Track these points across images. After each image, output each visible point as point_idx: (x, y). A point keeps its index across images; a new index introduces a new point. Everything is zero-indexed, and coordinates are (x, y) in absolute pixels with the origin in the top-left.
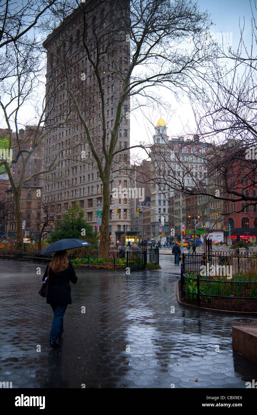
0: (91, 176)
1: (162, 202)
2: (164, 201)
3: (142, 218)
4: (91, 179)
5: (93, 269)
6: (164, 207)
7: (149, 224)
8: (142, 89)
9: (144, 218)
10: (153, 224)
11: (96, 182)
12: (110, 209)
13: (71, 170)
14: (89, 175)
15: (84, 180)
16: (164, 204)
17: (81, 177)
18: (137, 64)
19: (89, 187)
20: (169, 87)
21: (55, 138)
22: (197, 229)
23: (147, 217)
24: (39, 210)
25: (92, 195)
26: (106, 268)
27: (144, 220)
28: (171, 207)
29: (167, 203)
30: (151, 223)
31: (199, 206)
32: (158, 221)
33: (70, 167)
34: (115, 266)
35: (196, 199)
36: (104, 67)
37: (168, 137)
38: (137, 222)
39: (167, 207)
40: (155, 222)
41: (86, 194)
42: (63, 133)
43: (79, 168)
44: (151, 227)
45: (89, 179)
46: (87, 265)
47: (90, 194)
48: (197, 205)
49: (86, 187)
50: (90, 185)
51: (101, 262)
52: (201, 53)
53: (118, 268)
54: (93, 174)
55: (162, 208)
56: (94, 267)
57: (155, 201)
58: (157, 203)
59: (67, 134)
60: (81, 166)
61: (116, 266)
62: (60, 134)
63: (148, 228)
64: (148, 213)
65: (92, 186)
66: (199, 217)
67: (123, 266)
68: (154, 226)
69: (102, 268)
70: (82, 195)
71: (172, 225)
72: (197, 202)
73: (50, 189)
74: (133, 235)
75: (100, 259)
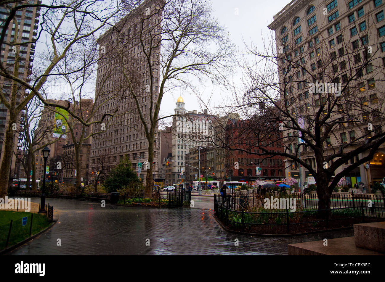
0: (129, 137)
1: (180, 157)
2: (182, 157)
3: (165, 169)
4: (129, 139)
5: (143, 206)
6: (182, 161)
7: (170, 173)
8: (176, 75)
9: (167, 169)
10: (173, 174)
11: (132, 141)
12: (154, 161)
13: (113, 132)
14: (127, 136)
15: (123, 140)
16: (182, 159)
17: (121, 138)
18: (175, 57)
19: (127, 145)
20: (196, 75)
21: (102, 108)
22: (208, 177)
23: (169, 168)
24: (88, 162)
25: (129, 151)
26: (153, 206)
27: (167, 170)
28: (187, 160)
29: (184, 158)
30: (173, 173)
31: (208, 160)
32: (177, 171)
33: (113, 130)
34: (159, 204)
35: (206, 155)
36: (141, 59)
37: (185, 110)
38: (161, 171)
39: (184, 161)
40: (175, 172)
41: (125, 151)
42: (108, 105)
43: (119, 131)
44: (172, 176)
45: (127, 139)
46: (138, 203)
47: (128, 151)
48: (206, 160)
49: (125, 145)
50: (128, 144)
51: (148, 201)
52: (224, 51)
53: (162, 206)
54: (130, 136)
55: (180, 161)
56: (143, 205)
57: (175, 156)
58: (177, 158)
59: (111, 105)
60: (121, 130)
61: (161, 204)
62: (106, 106)
63: (170, 176)
64: (170, 165)
65: (129, 145)
66: (210, 168)
67: (165, 204)
68: (174, 175)
69: (150, 206)
70: (121, 151)
71: (187, 174)
72: (206, 157)
73: (97, 146)
74: (160, 181)
75: (147, 199)
